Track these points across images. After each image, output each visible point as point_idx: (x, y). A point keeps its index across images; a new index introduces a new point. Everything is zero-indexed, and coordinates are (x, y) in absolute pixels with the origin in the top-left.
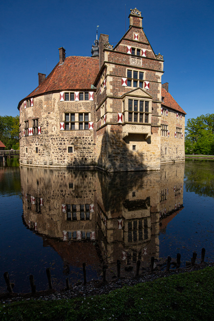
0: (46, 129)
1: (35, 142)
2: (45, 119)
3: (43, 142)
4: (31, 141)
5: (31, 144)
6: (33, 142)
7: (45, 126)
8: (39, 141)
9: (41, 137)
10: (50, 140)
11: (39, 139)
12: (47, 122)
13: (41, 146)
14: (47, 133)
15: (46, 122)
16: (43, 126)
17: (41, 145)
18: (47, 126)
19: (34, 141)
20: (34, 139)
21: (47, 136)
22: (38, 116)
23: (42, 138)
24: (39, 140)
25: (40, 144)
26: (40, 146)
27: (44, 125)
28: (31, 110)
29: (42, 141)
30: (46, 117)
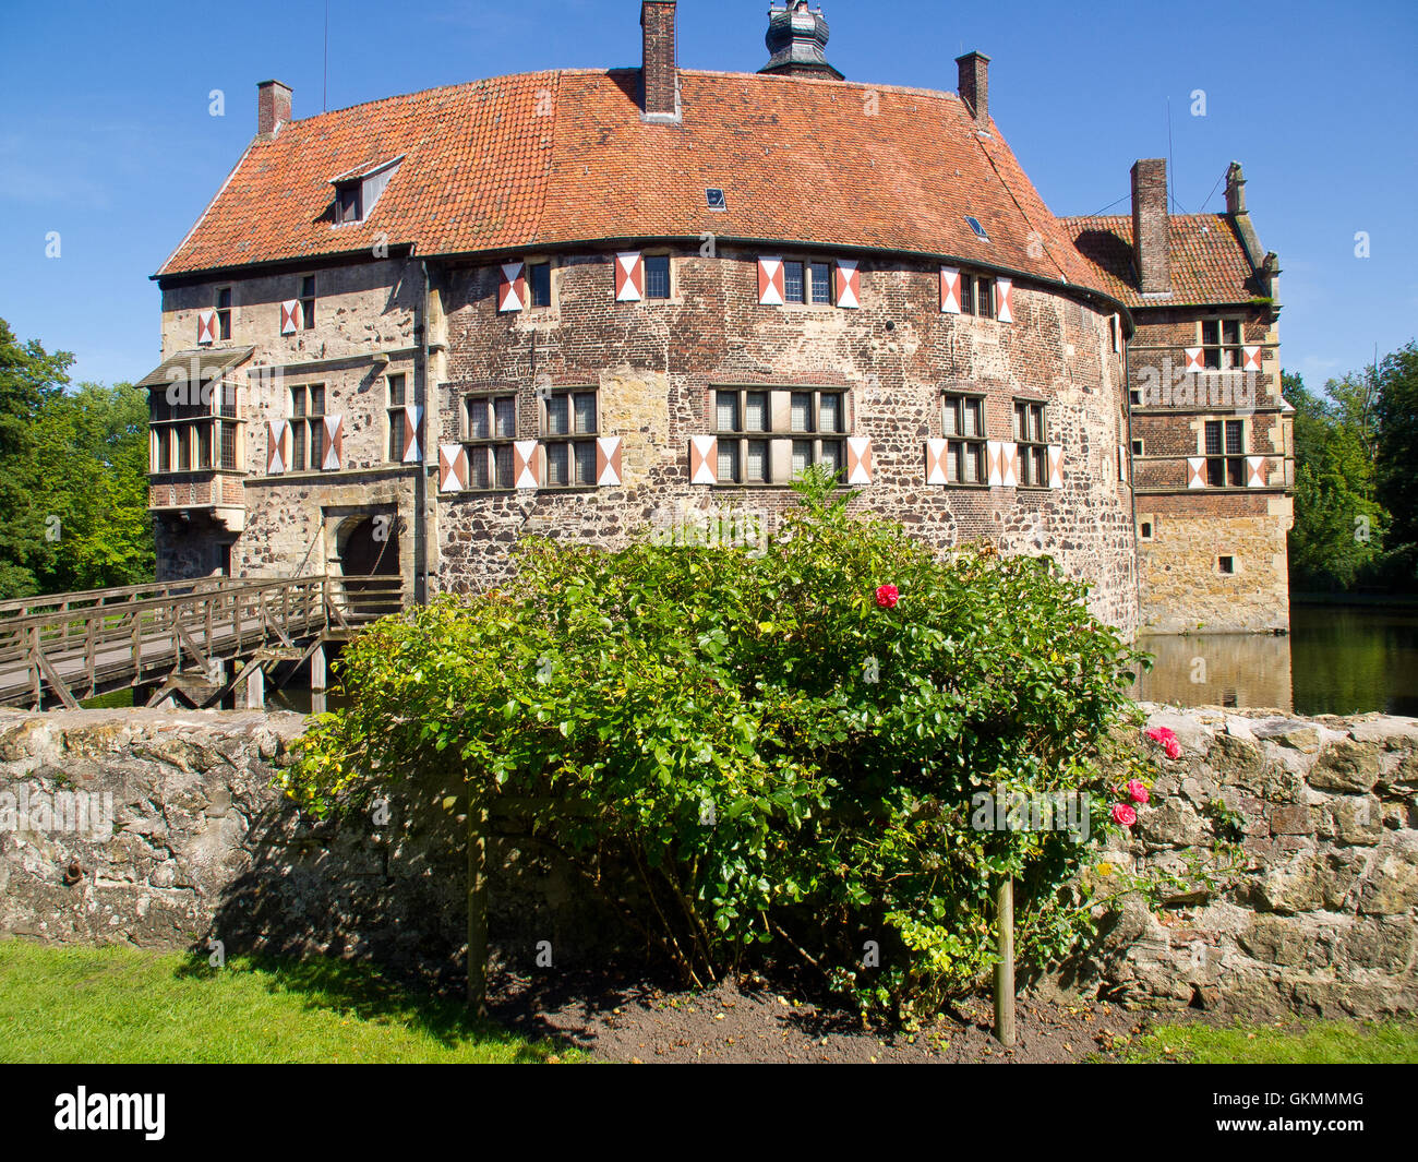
0: (1082, 464)
1: (1027, 528)
2: (1069, 413)
3: (1072, 529)
4: (1008, 521)
5: (1004, 535)
6: (1017, 529)
7: (1075, 449)
8: (1052, 526)
9: (1063, 501)
10: (1099, 524)
11: (1056, 512)
12: (1083, 430)
13: (1067, 551)
14: (1087, 487)
15: (1076, 431)
16: (1068, 446)
17: (1066, 546)
18: (1085, 449)
19: (1025, 523)
20: (1022, 511)
21: (1087, 503)
22: (1035, 389)
23: (1066, 506)
24: (1057, 517)
25: (1059, 541)
26: (1059, 551)
27: (1071, 441)
28: (997, 342)
29: (1067, 525)
30: (1078, 407)
